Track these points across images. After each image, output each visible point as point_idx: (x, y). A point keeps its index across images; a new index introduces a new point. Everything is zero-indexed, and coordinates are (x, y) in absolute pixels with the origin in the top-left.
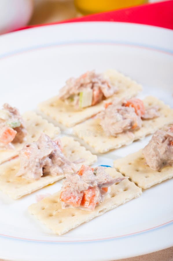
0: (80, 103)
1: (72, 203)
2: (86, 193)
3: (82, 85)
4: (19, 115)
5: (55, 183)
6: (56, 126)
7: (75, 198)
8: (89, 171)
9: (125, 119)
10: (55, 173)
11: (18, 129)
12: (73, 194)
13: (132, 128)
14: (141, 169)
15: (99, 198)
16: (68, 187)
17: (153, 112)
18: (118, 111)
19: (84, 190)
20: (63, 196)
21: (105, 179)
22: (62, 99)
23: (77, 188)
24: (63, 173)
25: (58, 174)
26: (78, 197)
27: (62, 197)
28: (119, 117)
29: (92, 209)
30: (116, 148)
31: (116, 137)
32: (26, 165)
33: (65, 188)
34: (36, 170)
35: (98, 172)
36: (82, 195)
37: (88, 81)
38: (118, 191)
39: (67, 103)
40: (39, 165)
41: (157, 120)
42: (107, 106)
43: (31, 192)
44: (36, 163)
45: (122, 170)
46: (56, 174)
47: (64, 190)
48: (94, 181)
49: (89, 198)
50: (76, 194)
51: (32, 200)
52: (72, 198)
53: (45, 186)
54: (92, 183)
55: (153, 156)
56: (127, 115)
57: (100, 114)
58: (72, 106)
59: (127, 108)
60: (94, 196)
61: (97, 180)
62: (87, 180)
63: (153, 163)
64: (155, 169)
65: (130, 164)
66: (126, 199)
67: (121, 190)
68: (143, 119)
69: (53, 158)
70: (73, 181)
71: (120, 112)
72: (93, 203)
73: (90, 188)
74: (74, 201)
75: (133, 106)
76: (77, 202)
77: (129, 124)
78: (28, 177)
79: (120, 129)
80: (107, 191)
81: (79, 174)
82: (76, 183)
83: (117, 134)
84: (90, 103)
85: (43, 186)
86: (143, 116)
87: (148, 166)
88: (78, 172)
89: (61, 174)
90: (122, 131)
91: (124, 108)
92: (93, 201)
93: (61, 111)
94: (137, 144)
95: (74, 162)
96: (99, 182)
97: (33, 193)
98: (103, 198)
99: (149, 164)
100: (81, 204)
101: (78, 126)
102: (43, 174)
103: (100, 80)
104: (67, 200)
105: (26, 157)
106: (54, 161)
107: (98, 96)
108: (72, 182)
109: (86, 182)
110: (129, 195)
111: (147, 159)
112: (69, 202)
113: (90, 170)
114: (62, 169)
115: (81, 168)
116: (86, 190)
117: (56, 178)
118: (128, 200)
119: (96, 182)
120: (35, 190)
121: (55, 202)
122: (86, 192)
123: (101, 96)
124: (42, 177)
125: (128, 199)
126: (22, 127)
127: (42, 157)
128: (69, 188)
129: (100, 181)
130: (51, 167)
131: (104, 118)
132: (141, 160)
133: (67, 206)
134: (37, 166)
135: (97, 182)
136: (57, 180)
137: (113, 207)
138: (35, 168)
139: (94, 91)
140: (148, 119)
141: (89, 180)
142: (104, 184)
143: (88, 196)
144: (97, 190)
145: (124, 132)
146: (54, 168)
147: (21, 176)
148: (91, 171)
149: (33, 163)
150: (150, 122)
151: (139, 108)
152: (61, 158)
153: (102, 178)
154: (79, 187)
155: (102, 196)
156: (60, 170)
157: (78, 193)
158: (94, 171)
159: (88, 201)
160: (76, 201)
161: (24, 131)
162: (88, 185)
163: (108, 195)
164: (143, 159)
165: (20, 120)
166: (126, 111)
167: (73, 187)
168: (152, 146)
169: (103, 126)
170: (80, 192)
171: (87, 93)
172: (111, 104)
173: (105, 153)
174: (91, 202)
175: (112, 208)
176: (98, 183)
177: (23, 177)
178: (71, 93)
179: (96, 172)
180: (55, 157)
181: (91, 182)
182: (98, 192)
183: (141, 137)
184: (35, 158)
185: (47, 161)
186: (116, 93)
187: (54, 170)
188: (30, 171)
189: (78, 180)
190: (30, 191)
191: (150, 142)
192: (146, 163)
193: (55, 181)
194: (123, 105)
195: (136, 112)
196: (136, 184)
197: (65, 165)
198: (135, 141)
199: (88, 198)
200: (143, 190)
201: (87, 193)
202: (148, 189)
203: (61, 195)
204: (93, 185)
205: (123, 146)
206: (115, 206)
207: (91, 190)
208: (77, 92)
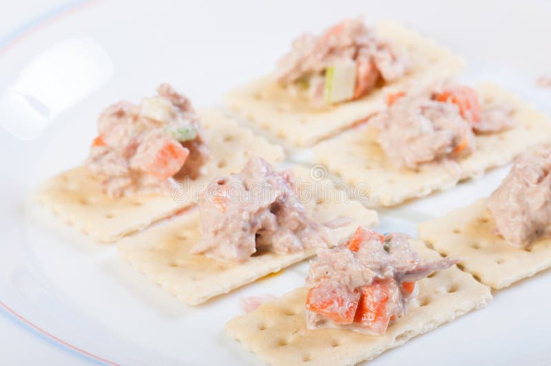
0: (326, 91)
1: (336, 314)
2: (367, 293)
3: (332, 51)
4: (194, 112)
5: (283, 270)
6: (272, 142)
7: (342, 303)
8: (374, 243)
9: (438, 129)
10: (285, 246)
11: (191, 144)
12: (338, 294)
13: (455, 151)
14: (484, 243)
15: (396, 305)
16: (325, 277)
17: (498, 118)
18: (423, 110)
19: (364, 286)
20: (316, 297)
21: (413, 262)
22: (283, 83)
23: (347, 279)
24: (301, 248)
25: (290, 251)
26: (350, 302)
27: (312, 301)
28: (425, 124)
29: (380, 331)
30: (419, 195)
31: (417, 171)
32: (220, 226)
33: (318, 280)
34: (242, 238)
35: (393, 244)
36: (358, 296)
37: (346, 41)
38: (436, 293)
39: (293, 91)
40: (248, 227)
41: (508, 135)
42: (391, 101)
43: (230, 290)
44: (242, 222)
45: (440, 245)
46: (286, 250)
47: (315, 284)
48: (386, 265)
49: (375, 304)
50: (345, 296)
51: (232, 308)
52: (336, 304)
53: (261, 276)
54: (381, 270)
55: (514, 214)
56: (442, 121)
57: (378, 118)
58: (305, 100)
59: (442, 104)
60: (386, 300)
61: (393, 263)
62: (370, 263)
63: (514, 230)
64: (518, 245)
65: (457, 232)
66: (456, 312)
67: (443, 290)
68: (476, 132)
69: (279, 212)
70: (336, 265)
71: (428, 113)
72: (382, 316)
73: (377, 281)
74: (340, 310)
75: (454, 101)
76: (347, 313)
77: (449, 142)
78: (221, 256)
79: (428, 152)
80: (411, 292)
81: (350, 249)
82: (344, 269)
83: (419, 164)
84: (350, 94)
85: (257, 278)
86: (477, 126)
87: (501, 237)
88: (348, 243)
89: (298, 250)
90: (431, 157)
91: (435, 104)
92: (383, 311)
93: (281, 110)
94: (465, 188)
95: (326, 225)
96: (398, 269)
97: (234, 291)
98: (407, 306)
99: (504, 231)
100: (355, 317)
101: (324, 144)
102: (257, 248)
103: (372, 40)
104: (323, 307)
105: (218, 207)
106: (281, 221)
107: (367, 79)
108: (333, 267)
109: (369, 266)
110: (461, 302)
111: (500, 222)
112: (329, 312)
113: (377, 240)
114: (300, 239)
115: (356, 233)
116: (367, 287)
117: (287, 259)
118: (462, 313)
119: (389, 267)
120: (238, 286)
121: (289, 314)
122: (366, 291)
123: (374, 77)
124: (254, 255)
125: (462, 311)
126: (198, 141)
127: (255, 208)
128: (327, 279)
129: (398, 266)
130: (274, 233)
131: (387, 127)
132: (483, 224)
133: (321, 322)
134: (244, 230)
135: (392, 269)
136: (289, 264)
137: (427, 328)
138: (239, 233)
139: (359, 64)
140: (488, 133)
141: (375, 263)
142: (408, 273)
143: (371, 300)
144: (392, 288)
145: (437, 159)
146: (281, 235)
147: (202, 253)
148: (379, 242)
149: (235, 221)
150: (493, 139)
151: (469, 107)
152: (298, 212)
153: (402, 259)
154: (351, 278)
155: (403, 302)
156: (296, 243)
157: (349, 291)
158: (384, 244)
159: (371, 312)
160: (345, 311)
161: (203, 150)
162: (374, 274)
163: (414, 301)
164: (485, 221)
165: (196, 126)
166: (442, 110)
167: (338, 277)
168: (513, 190)
169: (386, 146)
170: (352, 290)
171: (344, 70)
172: (401, 95)
173: (394, 207)
174: (379, 313)
175: (425, 331)
176: (396, 271)
177: (208, 256)
178: (305, 68)
179: (390, 245)
180: (285, 209)
181: (379, 267)
182: (394, 292)
183: (475, 173)
184: (241, 211)
185: (267, 219)
186: (408, 73)
187: (280, 240)
188: (228, 242)
189: (350, 261)
190: (226, 287)
191: (507, 181)
192: (497, 231)
193: (284, 266)
194: (434, 97)
195: (462, 113)
196: (476, 278)
197: (307, 230)
198: (462, 182)
199: (372, 305)
200: (494, 291)
201: (370, 293)
202: (505, 289)
203: (309, 295)
204: (383, 275)
205: (435, 192)
206: (432, 326)
207: (378, 286)
208: (319, 66)
